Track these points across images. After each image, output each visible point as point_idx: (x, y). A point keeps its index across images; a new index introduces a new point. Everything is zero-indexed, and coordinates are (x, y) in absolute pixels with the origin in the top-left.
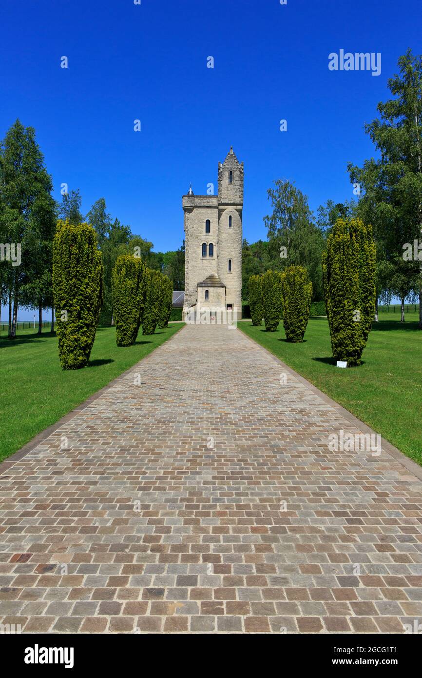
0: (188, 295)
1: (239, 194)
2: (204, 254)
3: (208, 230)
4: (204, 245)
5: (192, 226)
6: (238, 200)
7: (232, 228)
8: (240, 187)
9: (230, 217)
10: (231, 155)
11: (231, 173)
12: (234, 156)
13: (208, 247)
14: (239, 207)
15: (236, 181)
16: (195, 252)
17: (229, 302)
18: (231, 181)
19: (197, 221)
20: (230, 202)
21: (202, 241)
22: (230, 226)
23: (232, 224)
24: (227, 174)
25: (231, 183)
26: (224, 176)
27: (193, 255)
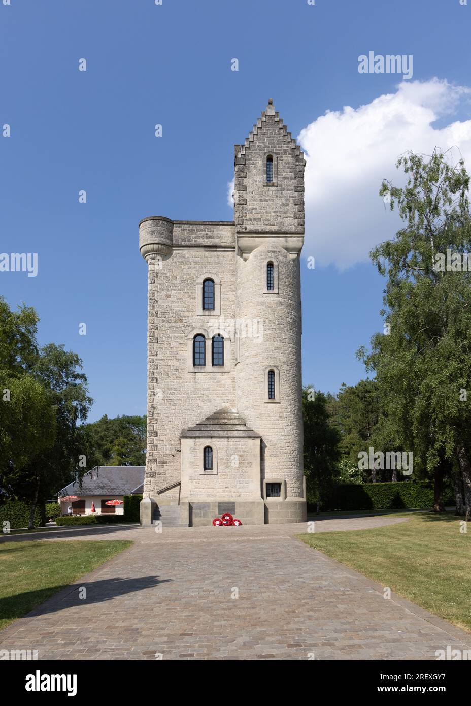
0: (156, 460)
1: (292, 209)
2: (198, 361)
3: (208, 304)
4: (199, 338)
5: (164, 293)
6: (290, 224)
7: (276, 291)
8: (296, 194)
9: (270, 265)
10: (271, 117)
11: (270, 159)
12: (276, 119)
13: (209, 344)
14: (293, 242)
15: (285, 178)
16: (175, 356)
17: (270, 477)
18: (269, 179)
19: (178, 281)
20: (268, 228)
21: (193, 329)
22: (270, 286)
23: (275, 282)
24: (260, 163)
25: (269, 182)
26: (252, 167)
27: (170, 363)
